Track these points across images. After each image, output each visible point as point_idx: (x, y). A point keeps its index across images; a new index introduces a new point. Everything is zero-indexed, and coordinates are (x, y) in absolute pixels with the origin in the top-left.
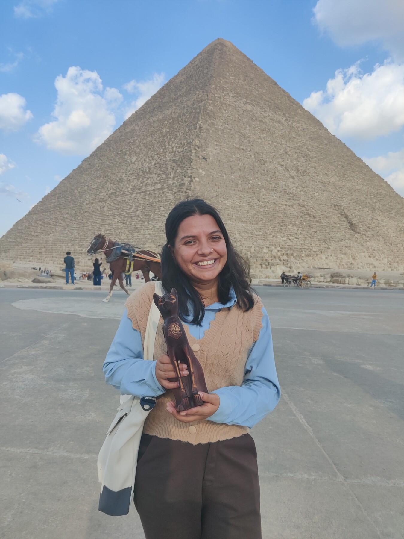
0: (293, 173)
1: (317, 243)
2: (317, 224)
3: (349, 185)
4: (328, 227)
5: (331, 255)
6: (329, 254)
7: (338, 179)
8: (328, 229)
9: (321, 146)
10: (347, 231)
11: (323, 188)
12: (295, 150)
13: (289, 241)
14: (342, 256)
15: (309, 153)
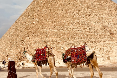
0: (84, 16)
1: (91, 43)
2: (92, 35)
3: (113, 18)
4: (98, 36)
5: (98, 48)
6: (97, 48)
7: (107, 16)
8: (98, 37)
9: (101, 4)
10: (109, 37)
11: (99, 20)
12: (87, 7)
13: (75, 44)
14: (104, 48)
15: (94, 7)
